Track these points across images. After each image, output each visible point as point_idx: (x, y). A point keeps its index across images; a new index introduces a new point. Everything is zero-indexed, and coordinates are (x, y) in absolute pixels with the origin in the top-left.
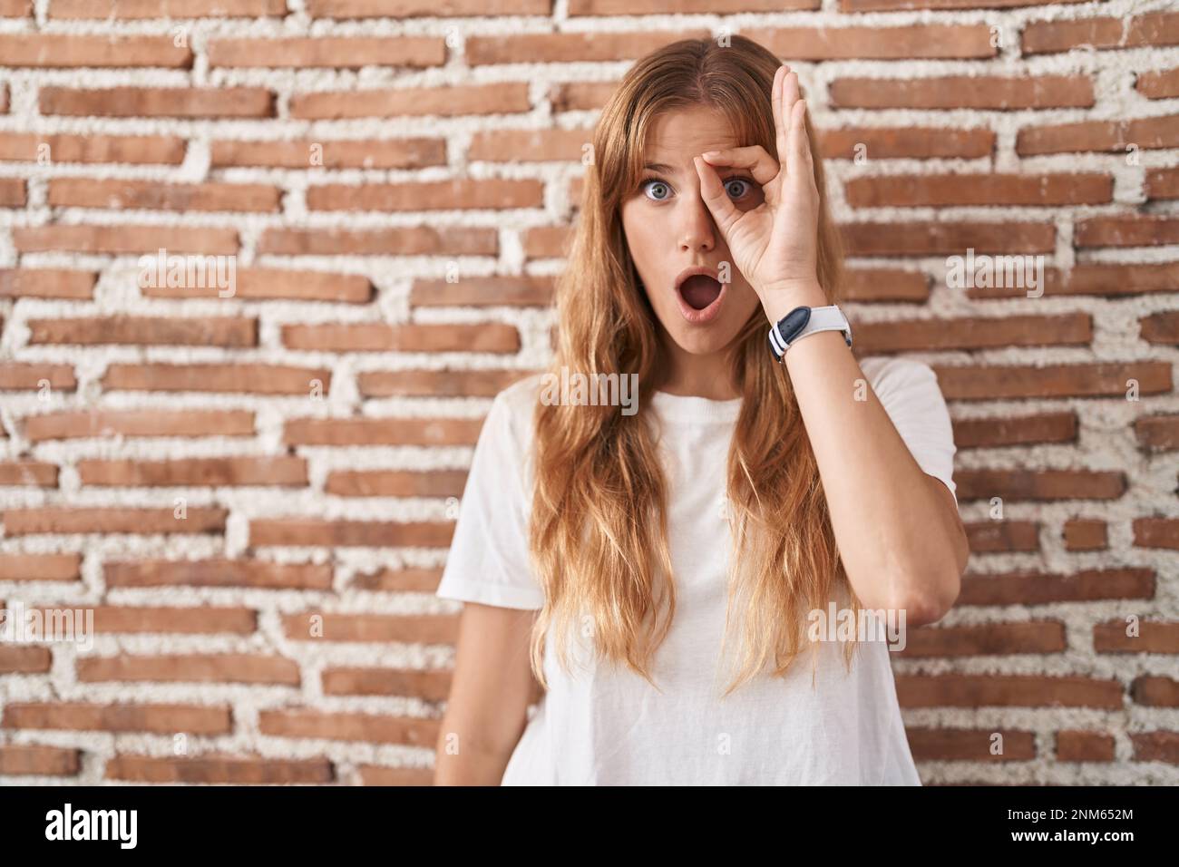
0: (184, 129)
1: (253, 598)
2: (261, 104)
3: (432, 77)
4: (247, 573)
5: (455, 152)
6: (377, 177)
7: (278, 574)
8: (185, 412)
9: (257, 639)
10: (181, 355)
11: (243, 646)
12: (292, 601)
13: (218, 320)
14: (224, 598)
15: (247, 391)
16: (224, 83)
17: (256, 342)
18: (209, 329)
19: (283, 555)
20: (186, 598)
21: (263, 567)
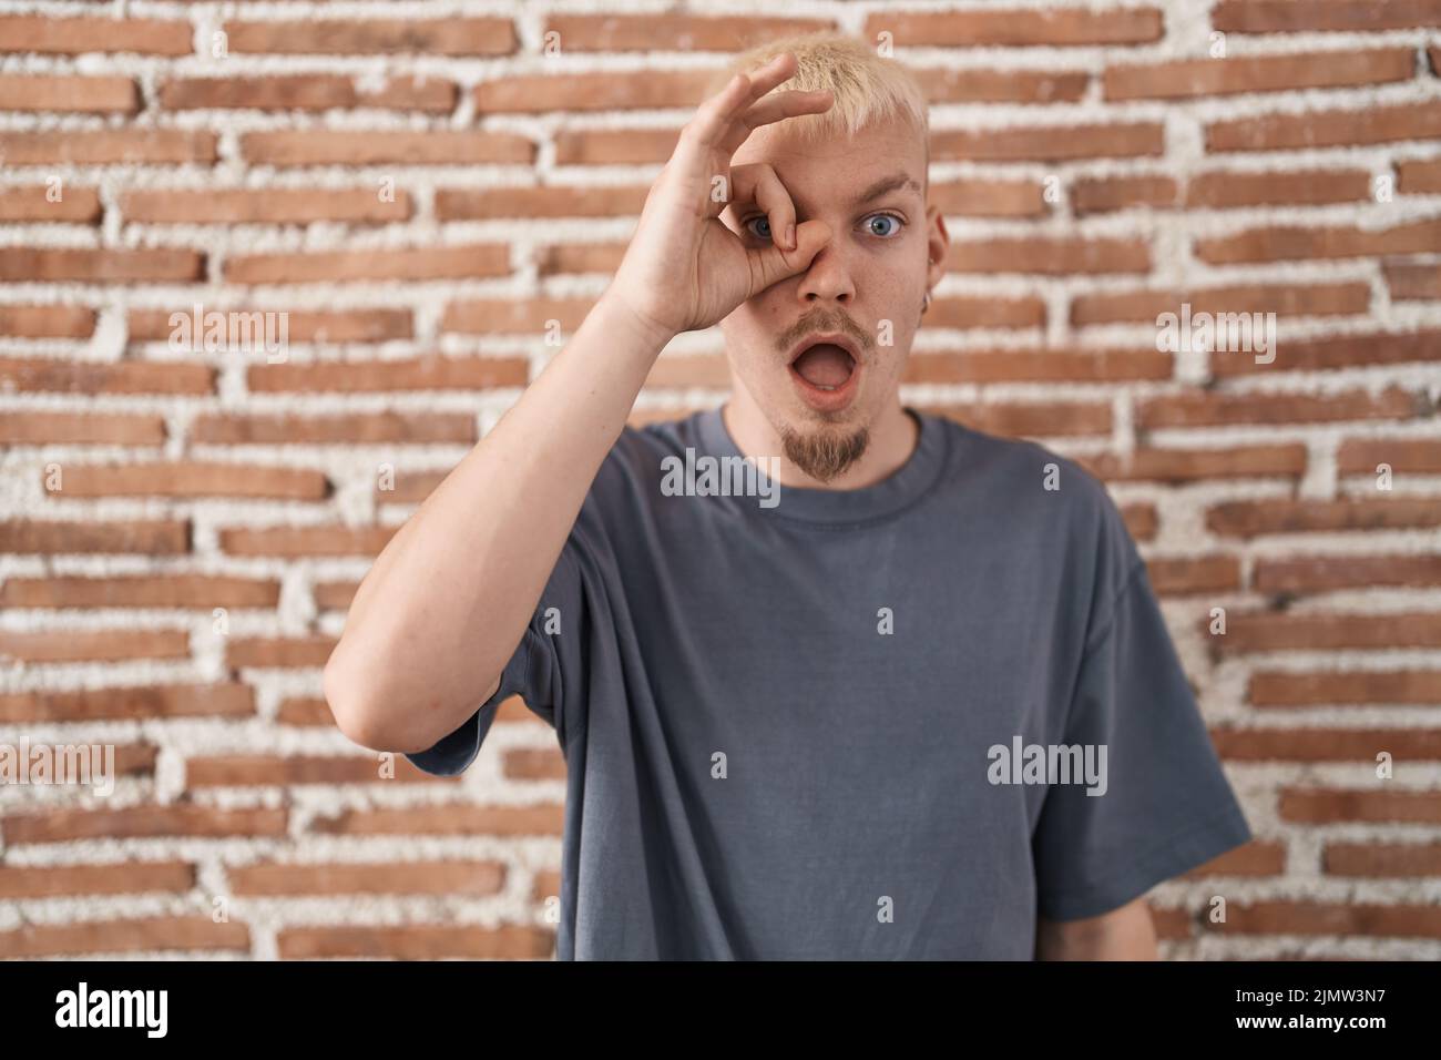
0: (93, 297)
1: (190, 850)
2: (190, 267)
3: (394, 236)
4: (184, 819)
5: (425, 323)
6: (330, 353)
7: (222, 820)
8: (102, 634)
9: (197, 898)
10: (96, 566)
11: (178, 906)
12: (238, 851)
13: (142, 525)
14: (155, 850)
15: (179, 605)
16: (142, 242)
17: (189, 547)
18: (131, 535)
19: (227, 799)
20: (108, 853)
21: (203, 814)
